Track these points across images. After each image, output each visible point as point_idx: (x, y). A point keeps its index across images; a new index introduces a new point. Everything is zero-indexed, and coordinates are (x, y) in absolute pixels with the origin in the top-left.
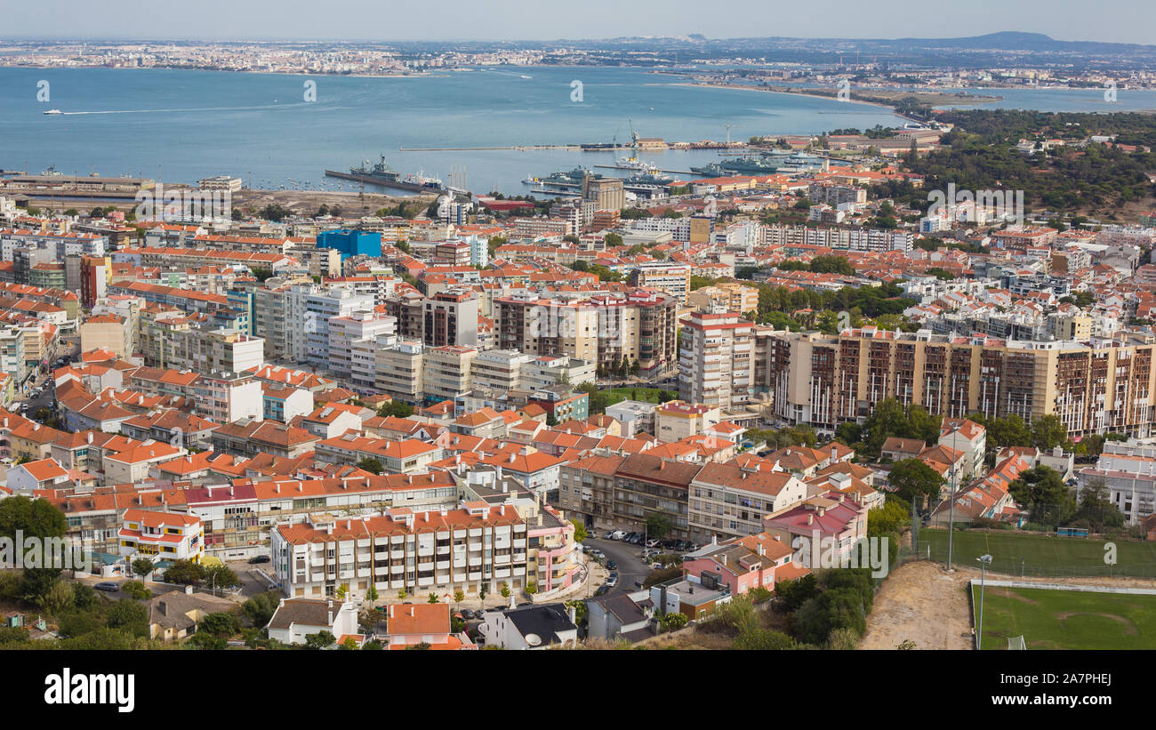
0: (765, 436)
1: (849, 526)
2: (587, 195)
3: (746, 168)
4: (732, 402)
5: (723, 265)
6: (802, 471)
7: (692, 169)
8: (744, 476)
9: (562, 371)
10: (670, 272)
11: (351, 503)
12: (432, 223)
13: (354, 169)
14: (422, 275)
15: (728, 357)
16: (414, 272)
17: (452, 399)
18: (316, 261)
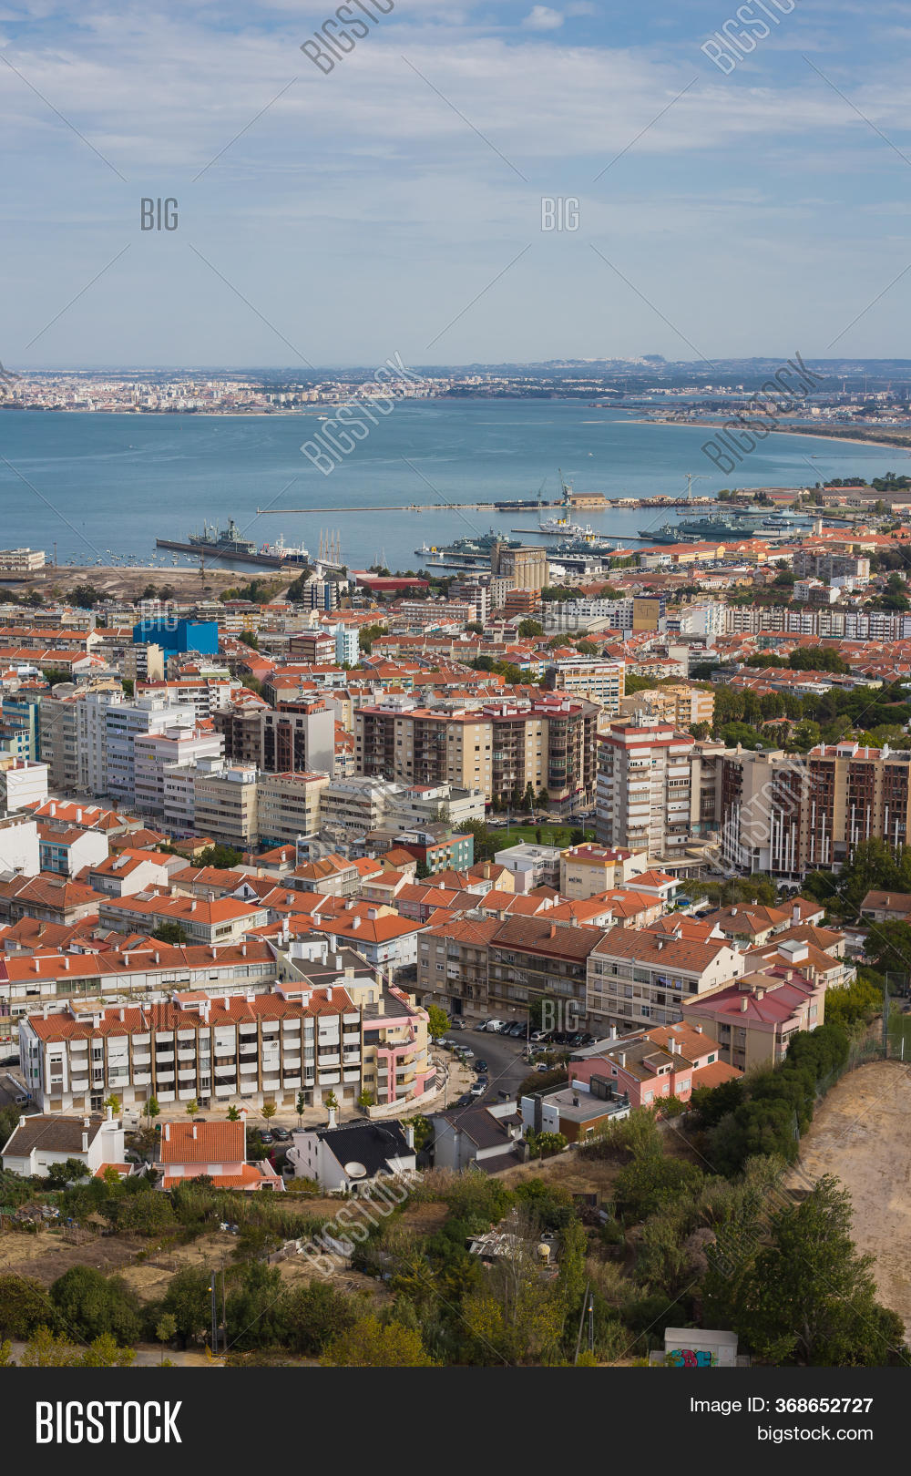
0: (708, 890)
1: (796, 1012)
2: (499, 569)
3: (713, 531)
4: (666, 845)
5: (673, 661)
6: (751, 937)
7: (642, 535)
8: (661, 945)
9: (440, 805)
10: (598, 671)
11: (135, 984)
12: (291, 609)
13: (194, 538)
14: (270, 678)
15: (660, 784)
16: (259, 673)
17: (293, 843)
18: (131, 660)
